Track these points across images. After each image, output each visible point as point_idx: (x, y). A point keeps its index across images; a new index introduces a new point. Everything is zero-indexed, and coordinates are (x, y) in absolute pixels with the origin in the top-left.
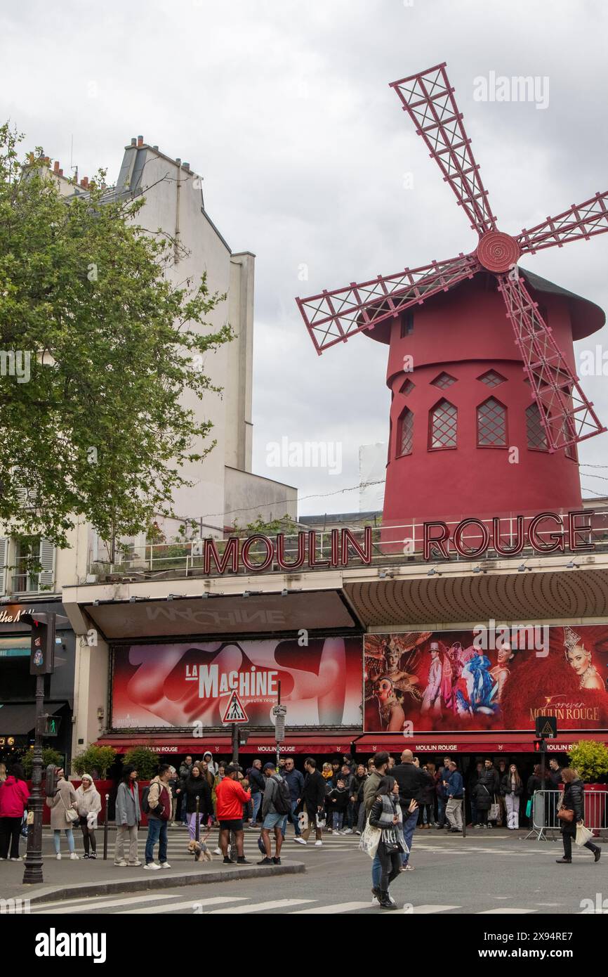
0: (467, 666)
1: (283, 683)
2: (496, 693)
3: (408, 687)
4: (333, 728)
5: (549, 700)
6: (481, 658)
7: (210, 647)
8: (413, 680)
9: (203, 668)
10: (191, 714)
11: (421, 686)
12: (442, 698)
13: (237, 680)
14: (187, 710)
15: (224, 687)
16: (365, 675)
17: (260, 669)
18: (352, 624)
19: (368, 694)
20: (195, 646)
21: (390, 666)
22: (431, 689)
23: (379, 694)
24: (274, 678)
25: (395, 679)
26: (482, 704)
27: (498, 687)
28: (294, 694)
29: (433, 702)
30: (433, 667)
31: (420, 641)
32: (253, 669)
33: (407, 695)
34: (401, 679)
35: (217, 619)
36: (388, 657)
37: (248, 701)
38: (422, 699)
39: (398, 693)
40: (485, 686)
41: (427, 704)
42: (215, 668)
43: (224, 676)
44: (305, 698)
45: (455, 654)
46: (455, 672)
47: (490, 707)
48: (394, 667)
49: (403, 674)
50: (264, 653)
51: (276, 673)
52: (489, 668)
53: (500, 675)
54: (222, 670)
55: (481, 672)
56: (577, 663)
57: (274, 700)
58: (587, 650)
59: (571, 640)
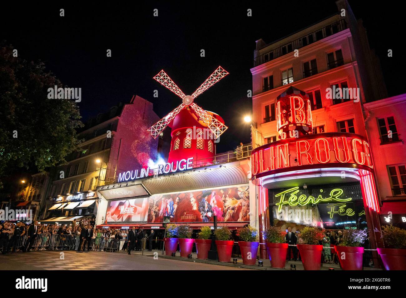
0: (169, 204)
1: (135, 210)
2: (174, 212)
3: (157, 211)
4: (143, 222)
5: (185, 214)
6: (172, 202)
7: (123, 201)
8: (158, 209)
9: (122, 206)
10: (119, 218)
11: (159, 210)
12: (163, 213)
13: (127, 209)
14: (118, 217)
15: (125, 211)
16: (149, 207)
18: (148, 194)
19: (149, 212)
20: (121, 201)
21: (154, 205)
23: (151, 212)
24: (134, 209)
25: (154, 208)
26: (171, 215)
27: (175, 210)
28: (137, 213)
29: (161, 214)
30: (162, 205)
31: (160, 198)
32: (130, 206)
34: (156, 208)
35: (122, 194)
36: (154, 202)
37: (129, 215)
38: (159, 214)
39: (155, 212)
40: (172, 210)
41: (160, 215)
42: (124, 206)
43: (125, 208)
44: (138, 214)
45: (167, 201)
46: (166, 206)
47: (173, 216)
48: (155, 205)
49: (156, 207)
50: (132, 202)
51: (134, 207)
52: (173, 204)
53: (176, 206)
54: (125, 207)
55: (172, 206)
56: (192, 203)
57: (133, 215)
58: (195, 199)
59: (192, 196)
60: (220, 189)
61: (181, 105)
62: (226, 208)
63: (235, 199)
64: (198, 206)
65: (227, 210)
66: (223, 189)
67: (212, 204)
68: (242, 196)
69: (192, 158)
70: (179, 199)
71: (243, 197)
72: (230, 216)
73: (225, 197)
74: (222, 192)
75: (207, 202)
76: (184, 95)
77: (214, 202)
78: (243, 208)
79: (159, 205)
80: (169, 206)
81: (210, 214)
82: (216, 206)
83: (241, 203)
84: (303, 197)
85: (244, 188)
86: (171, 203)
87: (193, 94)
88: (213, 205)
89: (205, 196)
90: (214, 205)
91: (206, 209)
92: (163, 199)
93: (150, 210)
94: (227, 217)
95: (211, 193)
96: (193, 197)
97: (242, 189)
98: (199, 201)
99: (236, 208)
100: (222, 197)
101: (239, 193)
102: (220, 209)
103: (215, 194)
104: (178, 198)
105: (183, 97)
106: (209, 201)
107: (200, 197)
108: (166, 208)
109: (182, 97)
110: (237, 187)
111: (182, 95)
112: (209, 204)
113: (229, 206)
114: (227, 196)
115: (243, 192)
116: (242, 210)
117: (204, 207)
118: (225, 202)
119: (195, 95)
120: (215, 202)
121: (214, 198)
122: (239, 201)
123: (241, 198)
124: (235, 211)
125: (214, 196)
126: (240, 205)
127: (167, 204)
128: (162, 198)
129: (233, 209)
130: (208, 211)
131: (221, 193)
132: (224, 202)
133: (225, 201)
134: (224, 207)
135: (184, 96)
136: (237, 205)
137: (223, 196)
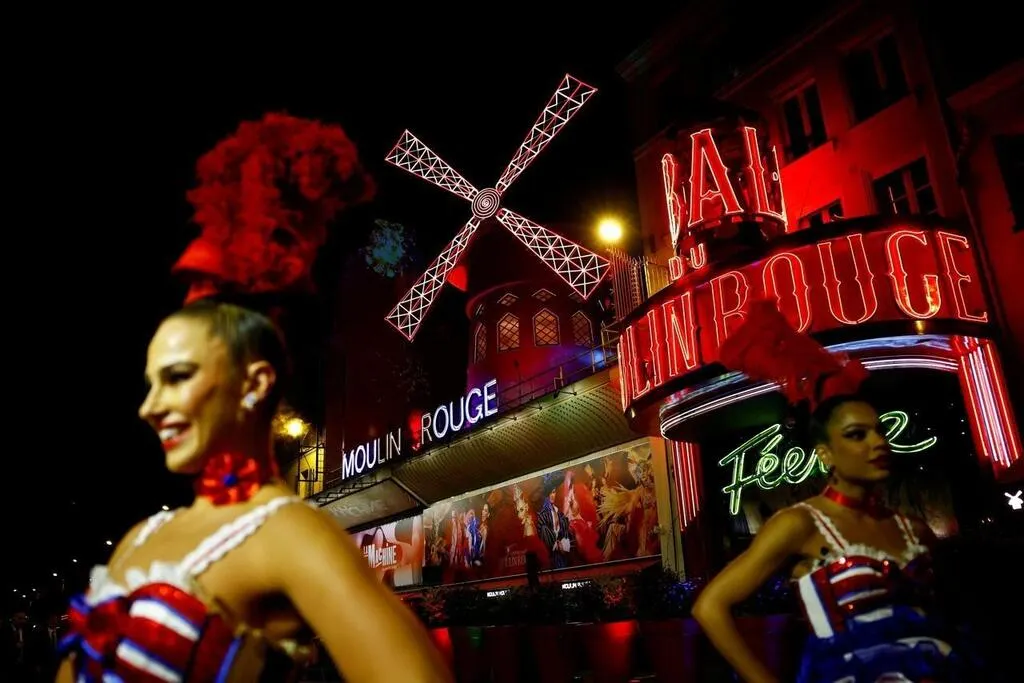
0: (468, 527)
2: (483, 548)
3: (443, 550)
5: (508, 550)
6: (474, 519)
7: (370, 532)
8: (445, 543)
11: (448, 548)
12: (458, 555)
17: (391, 545)
18: (417, 505)
20: (367, 532)
21: (435, 533)
22: (453, 547)
25: (437, 543)
26: (476, 558)
27: (483, 543)
29: (454, 560)
30: (453, 531)
31: (447, 512)
33: (443, 555)
34: (440, 543)
35: (361, 511)
36: (434, 526)
38: (449, 557)
39: (439, 554)
40: (477, 542)
41: (452, 561)
44: (407, 564)
45: (462, 519)
46: (463, 533)
47: (480, 560)
48: (437, 535)
50: (389, 530)
52: (478, 526)
53: (484, 531)
54: (376, 548)
55: (475, 530)
56: (521, 515)
57: (395, 567)
58: (526, 502)
59: (518, 494)
60: (584, 465)
61: (469, 223)
62: (605, 520)
63: (623, 488)
64: (537, 525)
65: (608, 526)
66: (592, 463)
67: (568, 513)
68: (640, 475)
69: (494, 382)
70: (490, 510)
71: (643, 480)
72: (616, 542)
73: (599, 485)
74: (589, 470)
75: (556, 509)
76: (474, 189)
77: (571, 504)
78: (646, 512)
79: (445, 533)
80: (468, 534)
81: (566, 544)
82: (579, 517)
83: (640, 500)
84: (794, 457)
85: (643, 450)
86: (471, 522)
87: (500, 182)
88: (570, 516)
89: (550, 492)
90: (574, 516)
91: (557, 531)
92: (453, 513)
93: (428, 549)
94: (609, 548)
95: (562, 480)
96: (522, 497)
97: (640, 454)
98: (538, 506)
99: (629, 516)
100: (590, 489)
101: (632, 468)
102: (590, 524)
103: (572, 480)
104: (486, 507)
105: (472, 197)
106: (559, 502)
107: (537, 495)
108: (464, 539)
109: (468, 198)
110: (626, 450)
111: (468, 191)
112: (561, 514)
113: (611, 513)
114: (604, 480)
115: (642, 464)
116: (644, 521)
117: (550, 525)
118: (600, 504)
119: (504, 182)
120: (575, 504)
121: (571, 492)
122: (635, 494)
123: (638, 485)
124: (628, 524)
125: (571, 487)
126: (639, 505)
127: (463, 526)
128: (450, 512)
129: (622, 520)
130: (561, 536)
131: (587, 474)
132: (596, 502)
133: (598, 499)
134: (598, 517)
135: (475, 193)
136: (629, 507)
137: (594, 483)
